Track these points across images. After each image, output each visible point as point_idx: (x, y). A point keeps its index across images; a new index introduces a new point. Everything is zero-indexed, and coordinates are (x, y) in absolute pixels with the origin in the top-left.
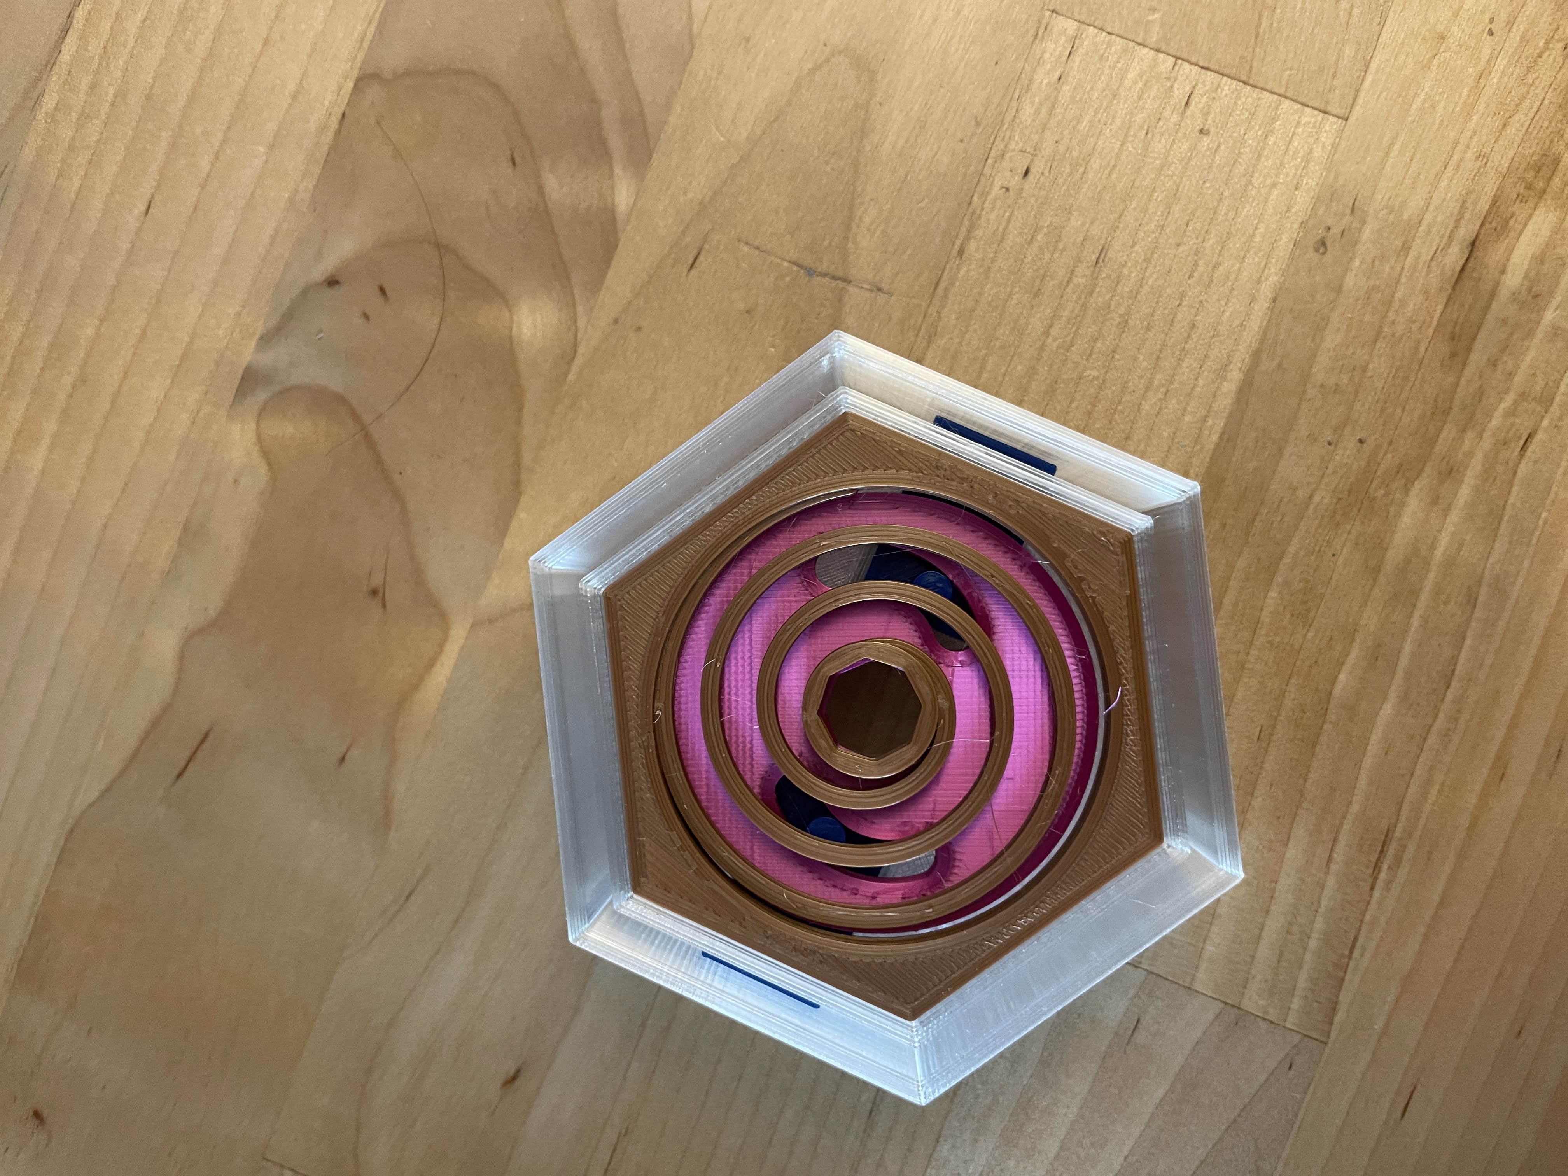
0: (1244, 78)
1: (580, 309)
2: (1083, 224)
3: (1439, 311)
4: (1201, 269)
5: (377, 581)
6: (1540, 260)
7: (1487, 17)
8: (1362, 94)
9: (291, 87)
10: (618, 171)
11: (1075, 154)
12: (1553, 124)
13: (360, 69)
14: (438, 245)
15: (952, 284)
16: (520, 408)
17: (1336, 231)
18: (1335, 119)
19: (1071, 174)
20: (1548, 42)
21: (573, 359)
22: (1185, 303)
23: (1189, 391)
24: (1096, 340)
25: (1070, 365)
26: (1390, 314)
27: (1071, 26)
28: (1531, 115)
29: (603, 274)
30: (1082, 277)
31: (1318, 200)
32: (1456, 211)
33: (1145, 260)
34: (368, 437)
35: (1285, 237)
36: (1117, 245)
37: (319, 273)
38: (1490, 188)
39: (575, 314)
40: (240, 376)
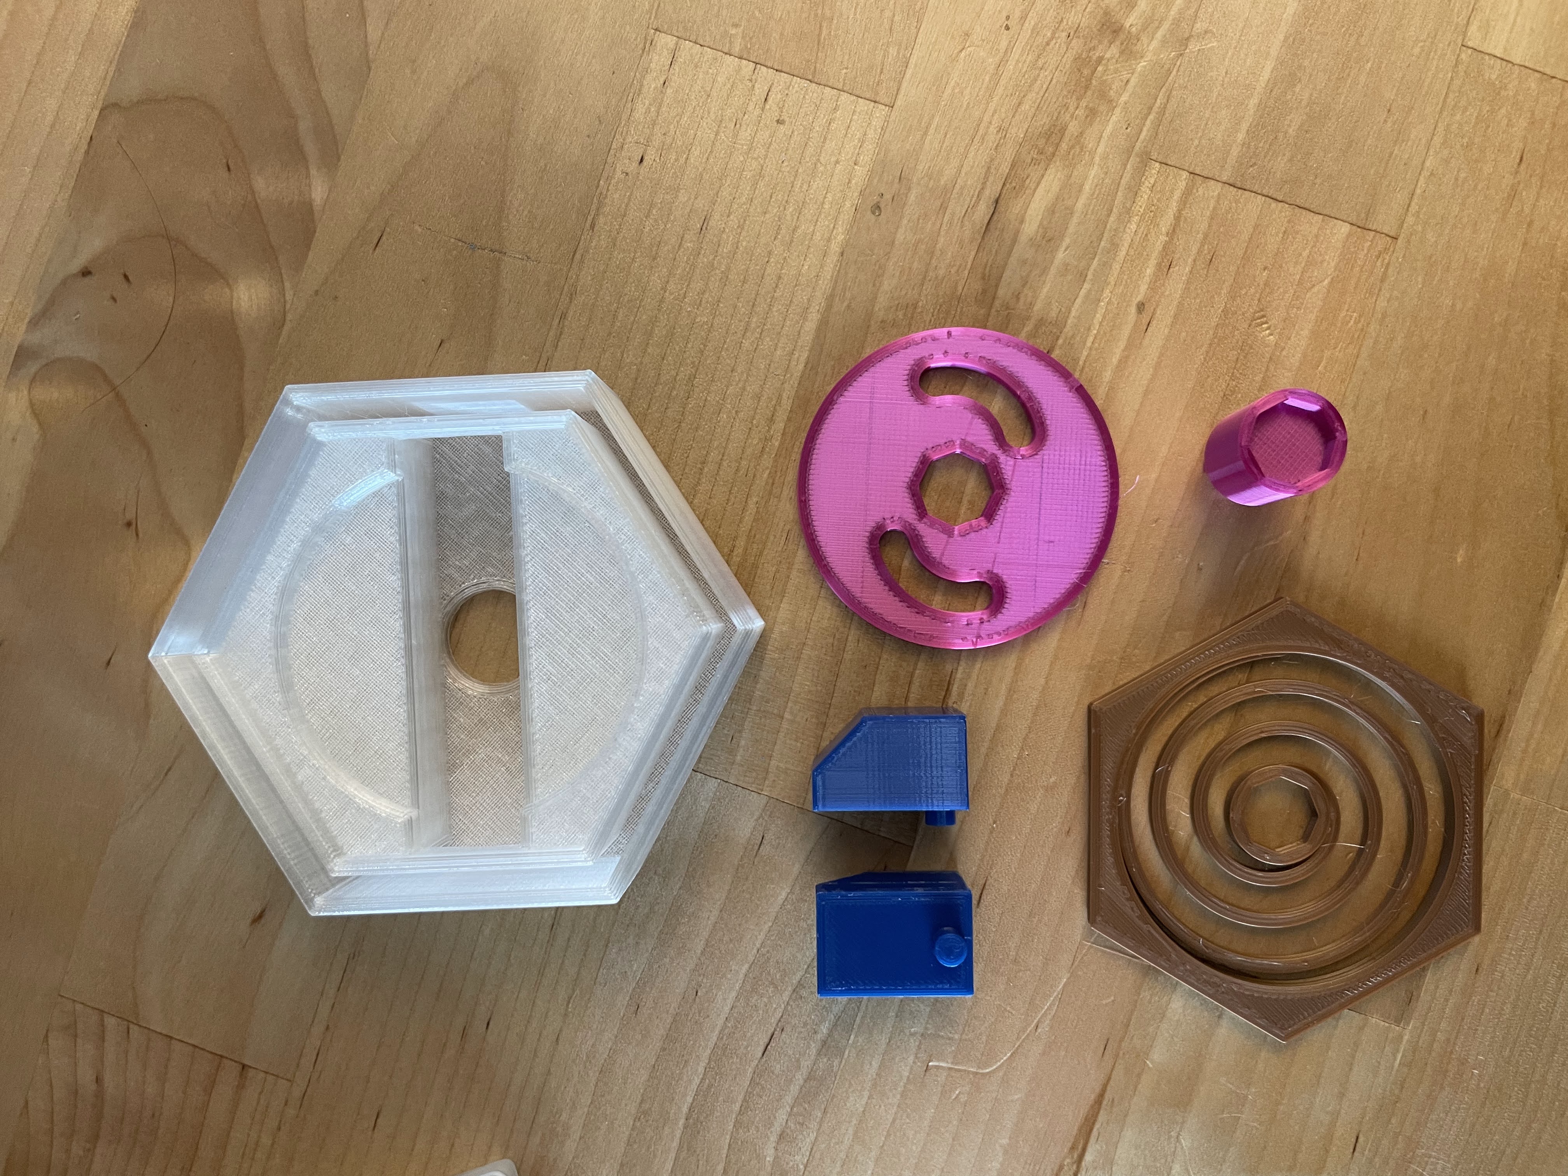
0: (810, 77)
1: (287, 285)
2: (690, 199)
3: (971, 257)
4: (783, 231)
5: (130, 515)
6: (1051, 211)
7: (1004, 14)
8: (905, 85)
9: (50, 118)
10: (313, 172)
11: (680, 143)
12: (1060, 99)
13: (104, 100)
14: (169, 239)
15: (587, 251)
16: (242, 368)
17: (888, 196)
18: (884, 107)
19: (676, 160)
20: (1054, 33)
21: (283, 325)
22: (772, 260)
23: (779, 330)
24: (704, 293)
25: (684, 314)
26: (933, 261)
27: (671, 41)
28: (1042, 94)
29: (306, 256)
30: (690, 242)
31: (872, 172)
32: (983, 176)
33: (738, 227)
34: (119, 397)
35: (848, 204)
36: (717, 216)
37: (76, 265)
38: (1008, 154)
39: (283, 290)
40: (14, 353)
